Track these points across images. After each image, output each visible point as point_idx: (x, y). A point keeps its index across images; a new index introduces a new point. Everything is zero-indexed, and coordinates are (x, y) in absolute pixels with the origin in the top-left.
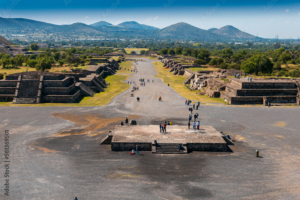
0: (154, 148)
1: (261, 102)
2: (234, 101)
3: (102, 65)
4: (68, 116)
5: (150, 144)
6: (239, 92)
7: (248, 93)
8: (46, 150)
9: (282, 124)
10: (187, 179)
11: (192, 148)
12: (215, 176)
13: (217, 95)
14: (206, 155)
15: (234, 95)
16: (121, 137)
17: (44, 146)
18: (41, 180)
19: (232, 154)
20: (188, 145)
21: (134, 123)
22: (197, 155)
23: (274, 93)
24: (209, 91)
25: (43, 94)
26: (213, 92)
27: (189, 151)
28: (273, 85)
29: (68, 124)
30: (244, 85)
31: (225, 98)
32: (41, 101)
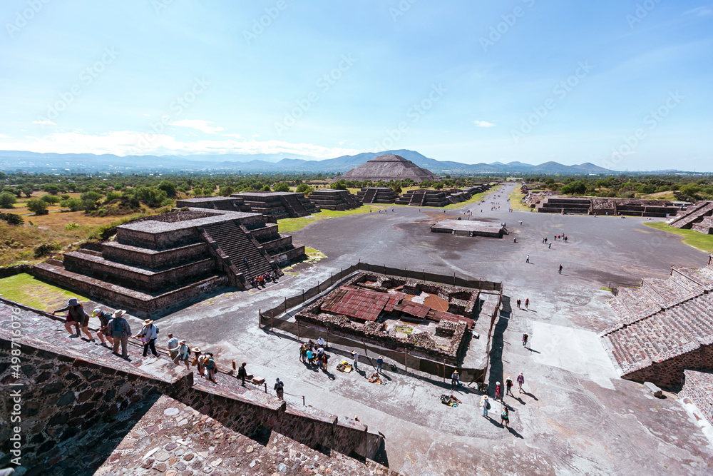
0: (453, 232)
1: (560, 211)
2: (540, 210)
3: (476, 187)
4: (429, 214)
5: (452, 230)
6: (545, 205)
7: (552, 206)
8: (399, 229)
10: (456, 250)
13: (533, 206)
14: (483, 238)
15: (541, 207)
16: (439, 225)
17: (400, 227)
18: (380, 242)
19: (500, 240)
21: (460, 219)
22: (476, 238)
23: (571, 206)
24: (530, 204)
25: (425, 201)
28: (572, 201)
29: (425, 217)
30: (550, 200)
31: (536, 209)
32: (423, 206)
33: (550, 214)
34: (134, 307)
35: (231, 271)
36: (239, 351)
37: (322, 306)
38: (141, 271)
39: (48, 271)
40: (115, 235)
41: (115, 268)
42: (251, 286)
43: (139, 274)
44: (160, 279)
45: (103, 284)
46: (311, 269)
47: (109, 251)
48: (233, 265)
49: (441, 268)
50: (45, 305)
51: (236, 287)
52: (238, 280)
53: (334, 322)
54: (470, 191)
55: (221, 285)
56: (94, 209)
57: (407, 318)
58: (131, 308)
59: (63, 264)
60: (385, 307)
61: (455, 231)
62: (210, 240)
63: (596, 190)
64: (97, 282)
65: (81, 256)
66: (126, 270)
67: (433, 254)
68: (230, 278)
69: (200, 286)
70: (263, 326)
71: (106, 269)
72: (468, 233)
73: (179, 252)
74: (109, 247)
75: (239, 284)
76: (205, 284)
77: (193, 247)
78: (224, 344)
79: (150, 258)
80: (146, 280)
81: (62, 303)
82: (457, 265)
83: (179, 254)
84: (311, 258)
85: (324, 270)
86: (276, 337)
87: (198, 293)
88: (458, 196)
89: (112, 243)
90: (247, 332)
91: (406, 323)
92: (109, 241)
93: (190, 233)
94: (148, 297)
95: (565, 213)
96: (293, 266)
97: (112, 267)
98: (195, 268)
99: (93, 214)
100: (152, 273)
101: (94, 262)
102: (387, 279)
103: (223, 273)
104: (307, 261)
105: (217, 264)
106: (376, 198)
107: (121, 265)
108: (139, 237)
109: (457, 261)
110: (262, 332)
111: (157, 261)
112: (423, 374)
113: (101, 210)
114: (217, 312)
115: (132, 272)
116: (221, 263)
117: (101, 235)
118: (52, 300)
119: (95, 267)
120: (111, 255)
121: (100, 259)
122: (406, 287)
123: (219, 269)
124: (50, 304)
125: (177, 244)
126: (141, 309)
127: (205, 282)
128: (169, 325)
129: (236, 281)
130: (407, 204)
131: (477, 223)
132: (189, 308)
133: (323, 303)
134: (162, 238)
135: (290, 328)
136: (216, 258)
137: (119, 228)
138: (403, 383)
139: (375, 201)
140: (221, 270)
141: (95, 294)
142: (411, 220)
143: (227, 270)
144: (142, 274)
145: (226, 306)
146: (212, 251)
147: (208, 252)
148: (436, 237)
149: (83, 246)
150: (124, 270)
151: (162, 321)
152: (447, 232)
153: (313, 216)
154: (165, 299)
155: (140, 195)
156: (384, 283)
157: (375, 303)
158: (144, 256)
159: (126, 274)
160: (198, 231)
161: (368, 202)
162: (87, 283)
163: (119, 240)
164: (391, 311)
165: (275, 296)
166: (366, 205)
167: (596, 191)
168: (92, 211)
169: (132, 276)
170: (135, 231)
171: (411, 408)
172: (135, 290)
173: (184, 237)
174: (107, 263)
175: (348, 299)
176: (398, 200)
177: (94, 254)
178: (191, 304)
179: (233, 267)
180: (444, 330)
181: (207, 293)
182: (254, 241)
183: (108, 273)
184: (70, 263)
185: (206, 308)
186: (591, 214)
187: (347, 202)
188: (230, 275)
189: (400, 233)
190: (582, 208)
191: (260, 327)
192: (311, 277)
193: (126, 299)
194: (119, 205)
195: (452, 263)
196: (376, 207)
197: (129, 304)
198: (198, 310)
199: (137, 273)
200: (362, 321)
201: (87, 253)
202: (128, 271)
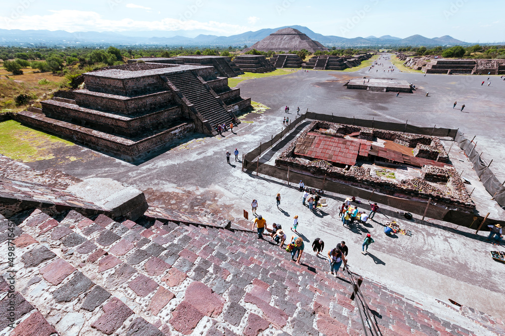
0: (368, 88)
1: (446, 72)
2: (429, 71)
3: (362, 55)
4: (335, 75)
5: (367, 87)
6: (434, 67)
7: (440, 67)
8: (317, 86)
9: (453, 83)
10: (378, 102)
11: (389, 89)
12: (395, 102)
13: (419, 69)
15: (430, 68)
16: (353, 83)
17: (317, 85)
18: (308, 96)
19: (411, 94)
20: (387, 88)
22: (390, 93)
23: (457, 67)
24: (416, 67)
25: (327, 65)
26: (418, 67)
27: (387, 91)
28: (459, 63)
29: (333, 78)
30: (439, 63)
31: (424, 70)
32: (326, 69)
33: (437, 74)
34: (118, 150)
35: (198, 118)
36: (235, 196)
37: (295, 151)
38: (117, 117)
39: (31, 118)
40: (83, 83)
41: (91, 114)
42: (217, 133)
43: (116, 119)
44: (136, 124)
45: (83, 130)
46: (262, 118)
47: (82, 98)
48: (199, 113)
49: (377, 117)
50: (35, 148)
51: (203, 133)
52: (204, 127)
53: (320, 167)
54: (359, 58)
55: (190, 131)
56: (58, 69)
57: (381, 163)
58: (115, 152)
59: (43, 112)
60: (359, 152)
61: (370, 87)
62: (174, 88)
63: (472, 54)
64: (77, 128)
65: (57, 103)
66: (102, 116)
67: (361, 106)
68: (196, 125)
69: (173, 132)
70: (245, 170)
71: (83, 116)
72: (381, 89)
73: (148, 99)
74: (81, 94)
75: (206, 131)
76: (177, 130)
77: (160, 96)
78: (215, 187)
79: (123, 104)
80: (124, 125)
81: (50, 146)
82: (389, 115)
83: (149, 101)
84: (257, 109)
85: (275, 119)
86: (265, 182)
87: (172, 139)
88: (353, 62)
89: (82, 89)
90: (232, 176)
91: (384, 168)
92: (79, 89)
93: (155, 81)
94: (130, 142)
95: (451, 73)
96: (245, 115)
97: (88, 113)
98: (165, 115)
99: (59, 74)
100: (129, 119)
101: (70, 109)
102: (341, 127)
103: (190, 121)
104: (254, 112)
105: (183, 112)
106: (286, 64)
107: (96, 111)
108: (107, 83)
109: (387, 112)
110: (246, 176)
111: (130, 107)
112: (444, 223)
113: (65, 70)
114: (194, 157)
115: (108, 118)
116: (187, 111)
117: (70, 84)
118: (40, 143)
119: (72, 114)
120: (84, 101)
121: (75, 107)
122: (363, 133)
123: (185, 117)
124: (39, 147)
125: (144, 91)
126: (124, 152)
127: (177, 128)
128: (155, 169)
129: (202, 127)
130: (312, 68)
131: (385, 81)
132: (168, 152)
133: (295, 147)
134: (130, 84)
135: (272, 172)
136: (182, 106)
137: (86, 75)
138: (429, 234)
139: (285, 66)
140: (188, 117)
141: (78, 138)
142: (324, 80)
143: (194, 117)
144: (119, 120)
145: (201, 151)
146: (178, 100)
147: (173, 101)
148: (353, 93)
149: (56, 94)
150: (100, 116)
151: (147, 164)
152: (361, 89)
153: (239, 77)
154: (145, 143)
155: (94, 58)
156: (339, 130)
157: (347, 148)
158: (116, 102)
159: (102, 120)
160: (162, 79)
161: (280, 67)
162: (68, 129)
163: (87, 87)
164: (366, 155)
165: (242, 141)
166: (278, 69)
167: (472, 56)
168: (58, 72)
169: (109, 122)
170: (102, 77)
171: (464, 267)
172: (115, 135)
173: (149, 85)
174: (82, 109)
175: (319, 144)
176: (304, 65)
177: (68, 102)
178: (169, 149)
179: (199, 115)
180: (434, 175)
181: (179, 138)
182: (212, 91)
183: (85, 119)
184: (48, 109)
185: (183, 153)
186: (474, 73)
187: (264, 66)
188: (196, 122)
189: (321, 90)
190: (466, 68)
191: (243, 170)
192: (265, 125)
193: (109, 144)
194: (79, 66)
195: (384, 113)
196: (288, 71)
197: (112, 149)
198: (177, 155)
199: (113, 119)
200: (342, 166)
201: (62, 101)
202: (105, 117)
